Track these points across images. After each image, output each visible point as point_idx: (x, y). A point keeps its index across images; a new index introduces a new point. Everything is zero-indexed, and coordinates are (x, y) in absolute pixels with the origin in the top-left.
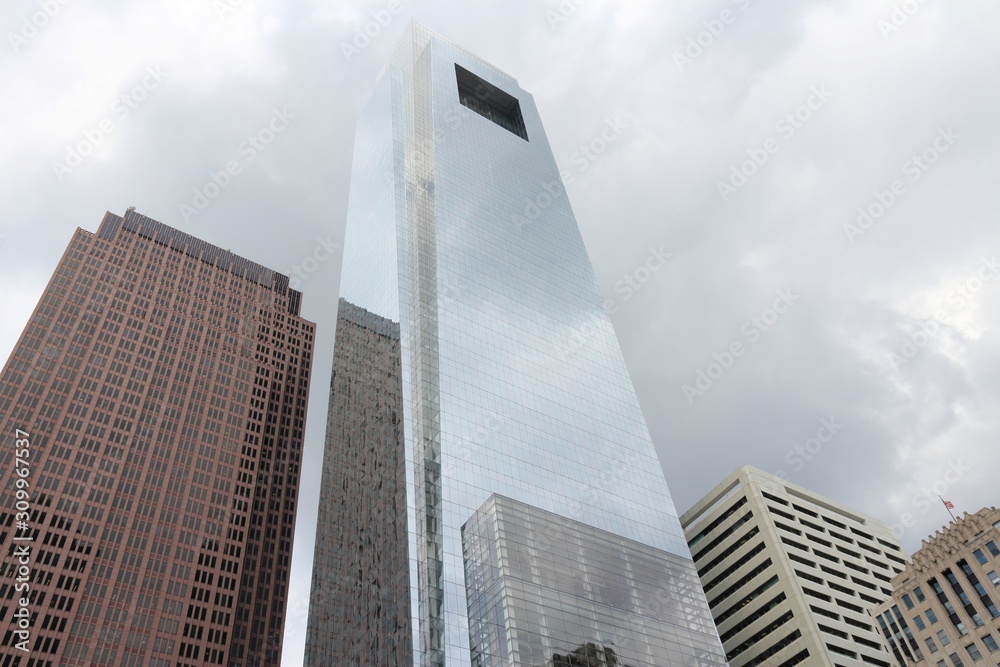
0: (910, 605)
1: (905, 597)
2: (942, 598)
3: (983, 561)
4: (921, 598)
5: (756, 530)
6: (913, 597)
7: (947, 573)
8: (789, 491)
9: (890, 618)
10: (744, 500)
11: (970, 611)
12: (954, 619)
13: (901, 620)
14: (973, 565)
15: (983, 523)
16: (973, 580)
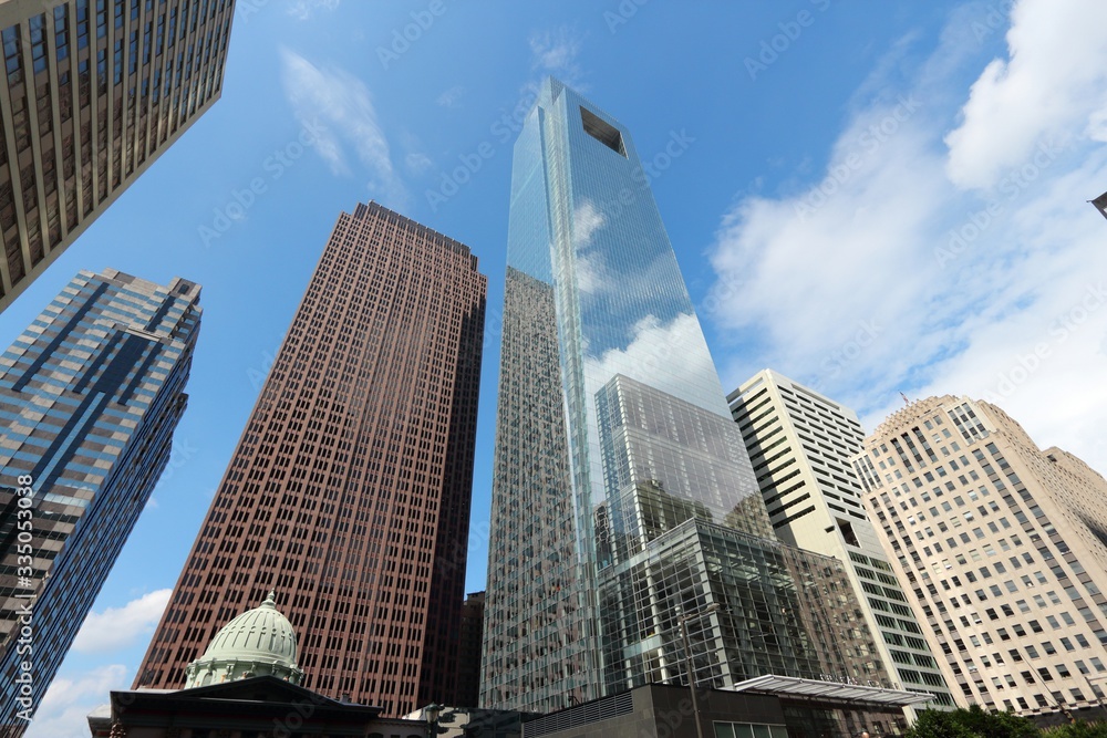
0: (877, 455)
1: (874, 450)
2: (900, 451)
3: (930, 428)
4: (885, 450)
5: (773, 409)
6: (880, 450)
7: (905, 435)
8: (794, 387)
9: (862, 462)
10: (765, 390)
11: (919, 458)
12: (907, 463)
13: (870, 464)
14: (923, 430)
15: (930, 405)
16: (922, 439)
